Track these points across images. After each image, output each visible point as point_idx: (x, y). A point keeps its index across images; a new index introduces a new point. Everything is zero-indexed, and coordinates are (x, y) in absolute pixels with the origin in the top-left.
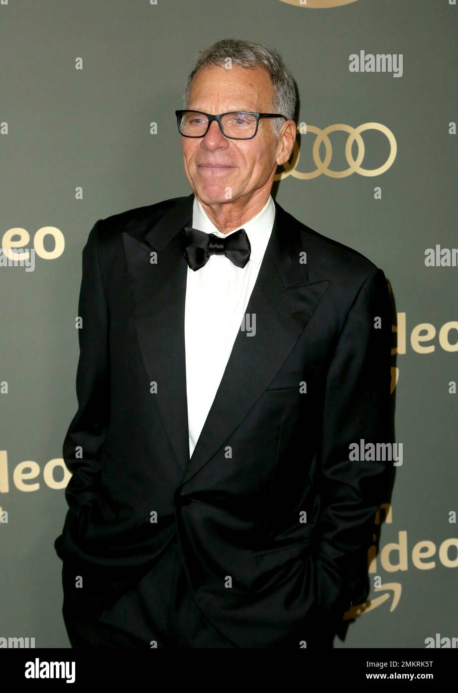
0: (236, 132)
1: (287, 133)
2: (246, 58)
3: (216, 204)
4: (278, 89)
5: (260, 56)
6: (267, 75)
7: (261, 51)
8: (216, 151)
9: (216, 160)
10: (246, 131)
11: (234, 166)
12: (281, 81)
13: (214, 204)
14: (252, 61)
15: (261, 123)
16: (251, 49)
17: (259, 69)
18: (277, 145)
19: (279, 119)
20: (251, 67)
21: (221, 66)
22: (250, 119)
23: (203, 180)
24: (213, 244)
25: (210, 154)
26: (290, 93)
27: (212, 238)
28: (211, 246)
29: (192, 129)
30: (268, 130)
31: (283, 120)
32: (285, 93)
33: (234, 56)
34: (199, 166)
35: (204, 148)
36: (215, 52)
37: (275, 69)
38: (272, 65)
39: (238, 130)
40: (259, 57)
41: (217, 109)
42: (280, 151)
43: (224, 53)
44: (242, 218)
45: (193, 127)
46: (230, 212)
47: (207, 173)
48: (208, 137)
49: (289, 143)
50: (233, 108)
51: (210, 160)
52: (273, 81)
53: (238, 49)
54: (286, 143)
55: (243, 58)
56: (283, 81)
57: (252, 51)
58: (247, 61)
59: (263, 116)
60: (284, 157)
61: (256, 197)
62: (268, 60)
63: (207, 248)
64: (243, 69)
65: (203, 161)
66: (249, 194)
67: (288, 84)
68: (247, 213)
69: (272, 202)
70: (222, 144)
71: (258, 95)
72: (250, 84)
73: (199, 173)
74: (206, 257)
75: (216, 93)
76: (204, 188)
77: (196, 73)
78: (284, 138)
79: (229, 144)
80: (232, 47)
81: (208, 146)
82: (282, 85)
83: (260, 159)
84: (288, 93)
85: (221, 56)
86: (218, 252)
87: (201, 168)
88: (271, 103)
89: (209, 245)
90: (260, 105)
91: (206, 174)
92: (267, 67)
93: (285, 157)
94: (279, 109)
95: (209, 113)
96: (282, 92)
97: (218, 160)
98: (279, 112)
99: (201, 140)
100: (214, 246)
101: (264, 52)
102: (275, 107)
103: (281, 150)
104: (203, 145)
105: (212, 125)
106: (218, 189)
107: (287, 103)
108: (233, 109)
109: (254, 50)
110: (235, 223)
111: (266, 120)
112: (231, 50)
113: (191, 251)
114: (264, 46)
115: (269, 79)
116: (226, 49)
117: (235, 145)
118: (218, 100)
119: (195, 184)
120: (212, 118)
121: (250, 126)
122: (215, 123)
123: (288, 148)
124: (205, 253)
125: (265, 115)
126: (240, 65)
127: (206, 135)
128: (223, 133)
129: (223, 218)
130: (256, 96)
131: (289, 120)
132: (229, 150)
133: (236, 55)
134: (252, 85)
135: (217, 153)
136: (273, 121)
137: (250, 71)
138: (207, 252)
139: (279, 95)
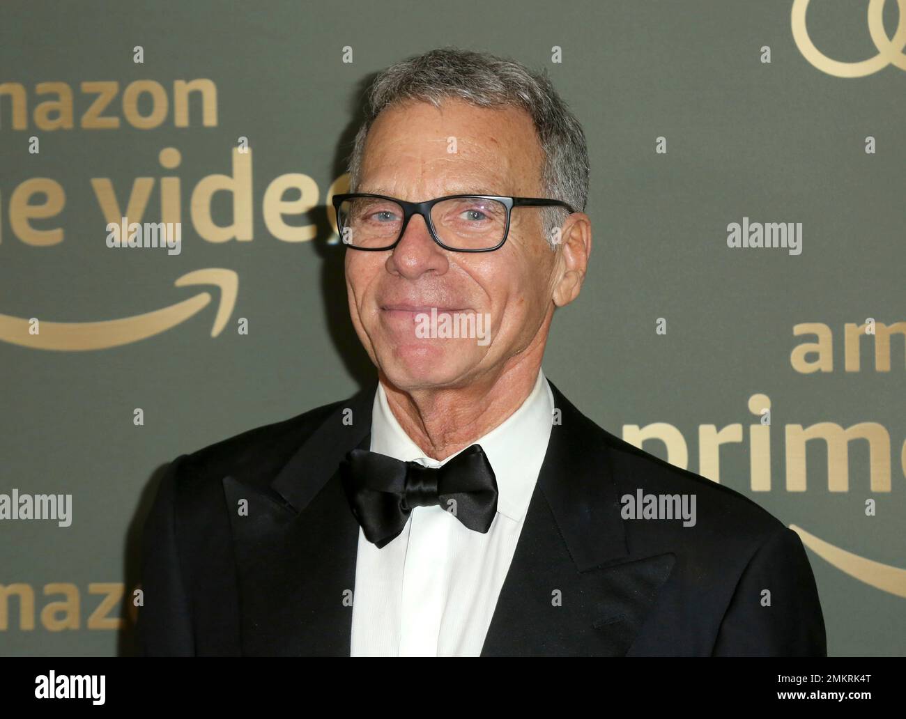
0: (463, 238)
1: (573, 238)
2: (482, 86)
3: (423, 388)
4: (553, 151)
5: (513, 83)
6: (527, 122)
7: (514, 73)
8: (421, 278)
9: (421, 298)
10: (486, 234)
11: (462, 307)
12: (558, 133)
13: (417, 390)
14: (495, 93)
15: (516, 217)
16: (493, 68)
17: (511, 110)
18: (552, 263)
19: (555, 211)
20: (494, 105)
21: (429, 102)
22: (491, 208)
23: (393, 336)
24: (415, 483)
25: (406, 283)
26: (577, 159)
27: (413, 470)
28: (409, 488)
29: (367, 232)
30: (533, 232)
31: (565, 212)
32: (568, 159)
33: (458, 82)
34: (384, 309)
35: (395, 271)
36: (416, 74)
37: (545, 110)
38: (538, 102)
39: (466, 232)
40: (511, 86)
41: (420, 190)
42: (559, 277)
43: (436, 76)
44: (480, 421)
45: (371, 227)
46: (452, 408)
47: (401, 322)
48: (403, 249)
49: (578, 260)
50: (457, 187)
51: (408, 296)
52: (541, 135)
53: (465, 69)
54: (572, 260)
55: (478, 86)
56: (562, 133)
57: (495, 72)
58: (485, 92)
59: (519, 202)
60: (569, 290)
61: (511, 375)
62: (531, 91)
63: (403, 493)
64: (477, 109)
65: (392, 299)
66: (494, 369)
67: (573, 141)
68: (489, 408)
69: (546, 387)
70: (434, 263)
71: (510, 161)
72: (492, 140)
73: (383, 322)
74: (401, 513)
75: (419, 158)
76: (396, 354)
77: (377, 119)
78: (567, 249)
79: (448, 263)
80: (453, 65)
81: (403, 268)
82: (561, 143)
83: (519, 292)
84: (574, 159)
85: (430, 82)
86: (427, 499)
87: (387, 312)
88: (537, 180)
89: (405, 486)
90: (514, 182)
91: (399, 325)
92: (528, 105)
93: (572, 289)
94: (557, 192)
95: (404, 199)
96: (561, 156)
97: (424, 296)
98: (556, 195)
99: (388, 254)
100: (416, 488)
101: (521, 77)
102: (546, 187)
103: (562, 274)
104: (391, 266)
105: (411, 225)
106: (427, 354)
107: (573, 179)
108: (458, 189)
109: (500, 72)
110: (463, 431)
111: (528, 211)
112: (452, 70)
113: (367, 500)
114: (519, 63)
115: (531, 130)
116: (440, 68)
117: (462, 266)
118: (424, 172)
119: (376, 346)
120: (409, 209)
121: (493, 223)
122: (417, 219)
123: (576, 270)
124: (400, 502)
125: (524, 201)
126: (471, 100)
127: (399, 246)
128: (435, 239)
129: (437, 421)
130: (505, 163)
131: (577, 211)
132: (448, 275)
133: (462, 79)
134: (495, 141)
135: (423, 283)
136: (542, 214)
137: (492, 112)
138: (403, 501)
139: (555, 161)
